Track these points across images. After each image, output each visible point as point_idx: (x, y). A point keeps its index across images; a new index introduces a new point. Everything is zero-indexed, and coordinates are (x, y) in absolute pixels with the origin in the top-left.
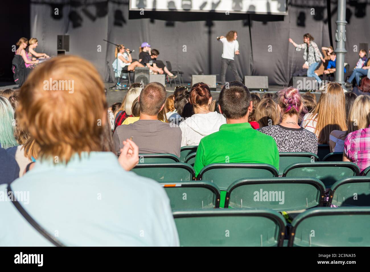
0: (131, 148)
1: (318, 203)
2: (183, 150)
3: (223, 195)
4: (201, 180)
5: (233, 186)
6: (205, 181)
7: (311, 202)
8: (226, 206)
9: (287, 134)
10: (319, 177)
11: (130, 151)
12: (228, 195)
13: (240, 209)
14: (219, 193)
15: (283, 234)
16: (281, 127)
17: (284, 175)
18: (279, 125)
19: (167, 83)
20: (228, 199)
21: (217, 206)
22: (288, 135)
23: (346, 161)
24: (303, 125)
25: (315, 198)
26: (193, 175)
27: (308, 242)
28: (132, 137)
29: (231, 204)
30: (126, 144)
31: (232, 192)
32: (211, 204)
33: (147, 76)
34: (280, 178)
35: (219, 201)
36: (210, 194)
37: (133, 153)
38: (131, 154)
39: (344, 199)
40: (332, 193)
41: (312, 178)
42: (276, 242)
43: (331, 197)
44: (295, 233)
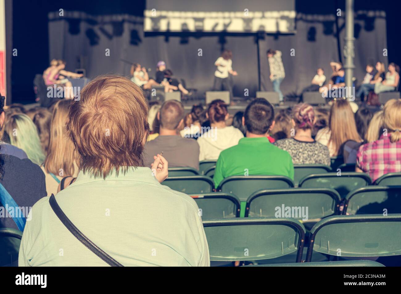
0: (161, 162)
1: (333, 212)
2: (202, 163)
3: (243, 206)
4: (221, 191)
5: (253, 196)
6: (224, 192)
7: (327, 210)
8: (246, 215)
9: (301, 146)
10: (333, 187)
11: (160, 166)
12: (248, 205)
13: (260, 218)
14: (240, 203)
15: (302, 241)
16: (295, 140)
17: (300, 186)
18: (293, 138)
19: (182, 100)
20: (248, 208)
21: (238, 215)
22: (301, 148)
23: (359, 171)
24: (317, 138)
25: (331, 207)
26: (213, 187)
27: (327, 249)
28: (162, 152)
29: (251, 214)
30: (156, 158)
31: (252, 203)
32: (232, 214)
33: (162, 93)
34: (296, 188)
35: (240, 211)
36: (231, 204)
37: (163, 168)
38: (161, 168)
39: (358, 207)
40: (347, 202)
41: (327, 188)
42: (296, 248)
43: (346, 206)
44: (314, 240)
